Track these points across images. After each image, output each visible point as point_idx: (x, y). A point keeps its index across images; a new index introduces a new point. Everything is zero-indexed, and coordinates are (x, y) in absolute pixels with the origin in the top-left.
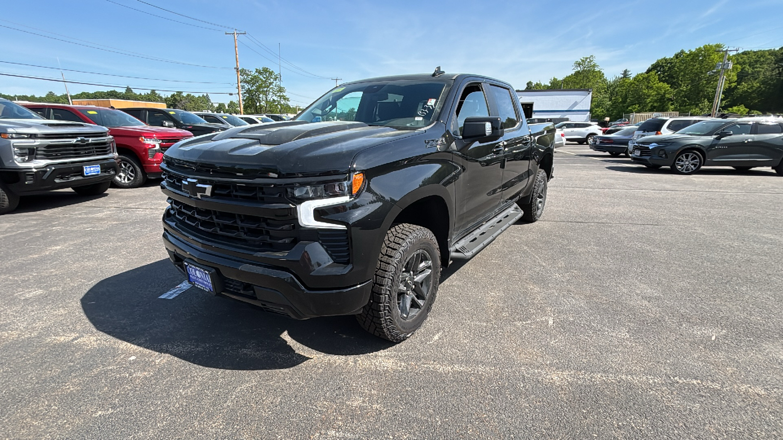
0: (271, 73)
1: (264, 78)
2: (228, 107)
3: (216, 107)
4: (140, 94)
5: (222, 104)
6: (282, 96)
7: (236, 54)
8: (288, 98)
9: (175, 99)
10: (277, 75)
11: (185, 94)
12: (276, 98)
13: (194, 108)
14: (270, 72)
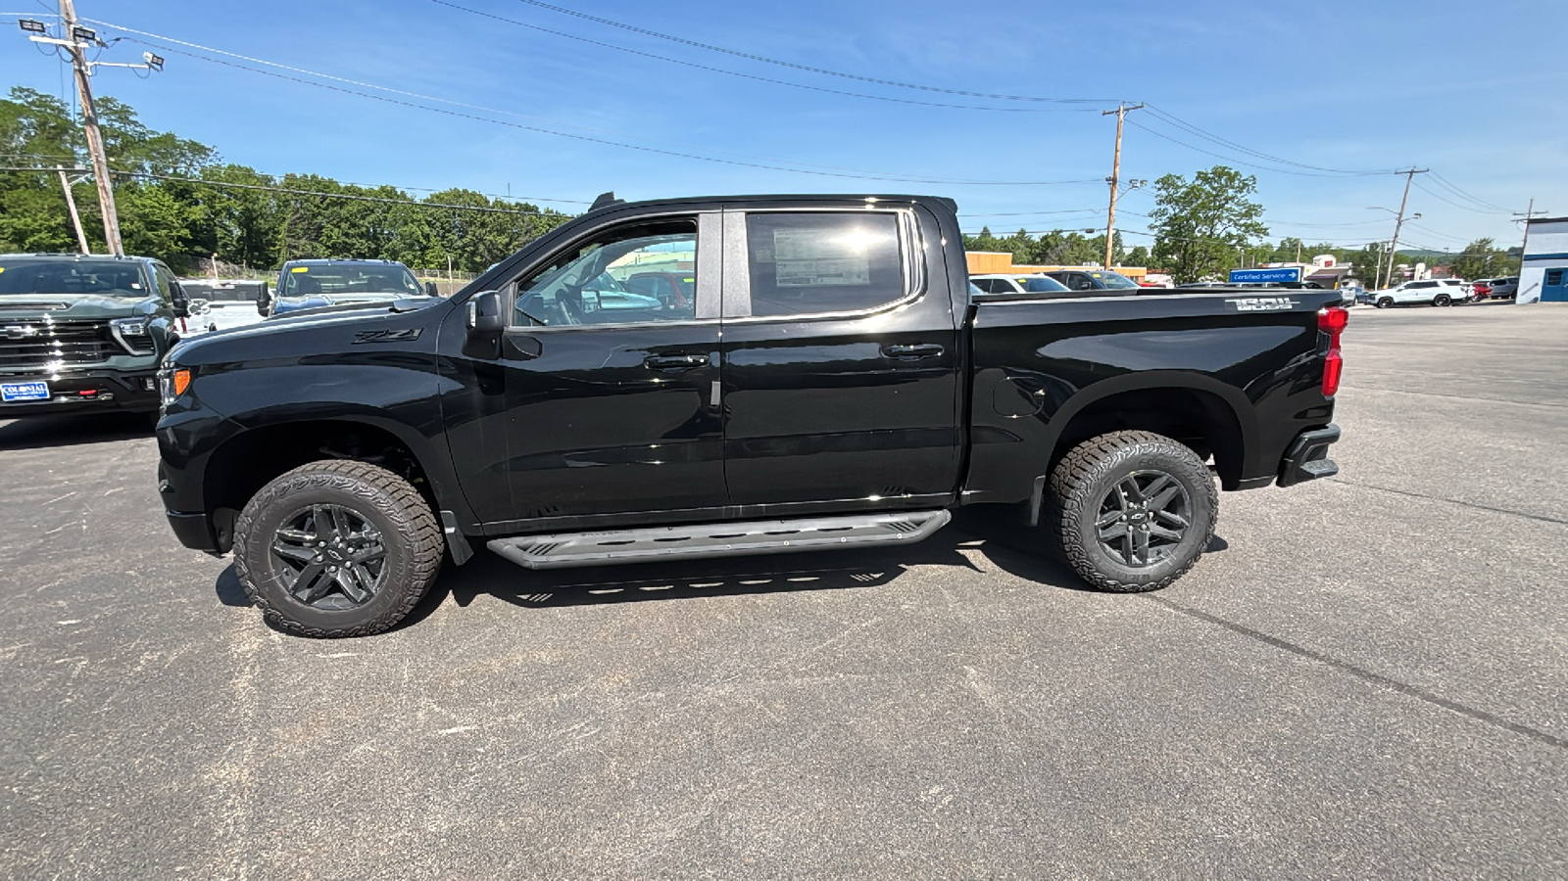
0: (1232, 178)
1: (1214, 189)
2: (1152, 254)
3: (1127, 254)
4: (1002, 238)
5: (1140, 248)
6: (1251, 225)
7: (1117, 151)
8: (1266, 229)
9: (1048, 245)
10: (1246, 180)
11: (1065, 235)
12: (1234, 231)
13: (1077, 258)
14: (1228, 174)
